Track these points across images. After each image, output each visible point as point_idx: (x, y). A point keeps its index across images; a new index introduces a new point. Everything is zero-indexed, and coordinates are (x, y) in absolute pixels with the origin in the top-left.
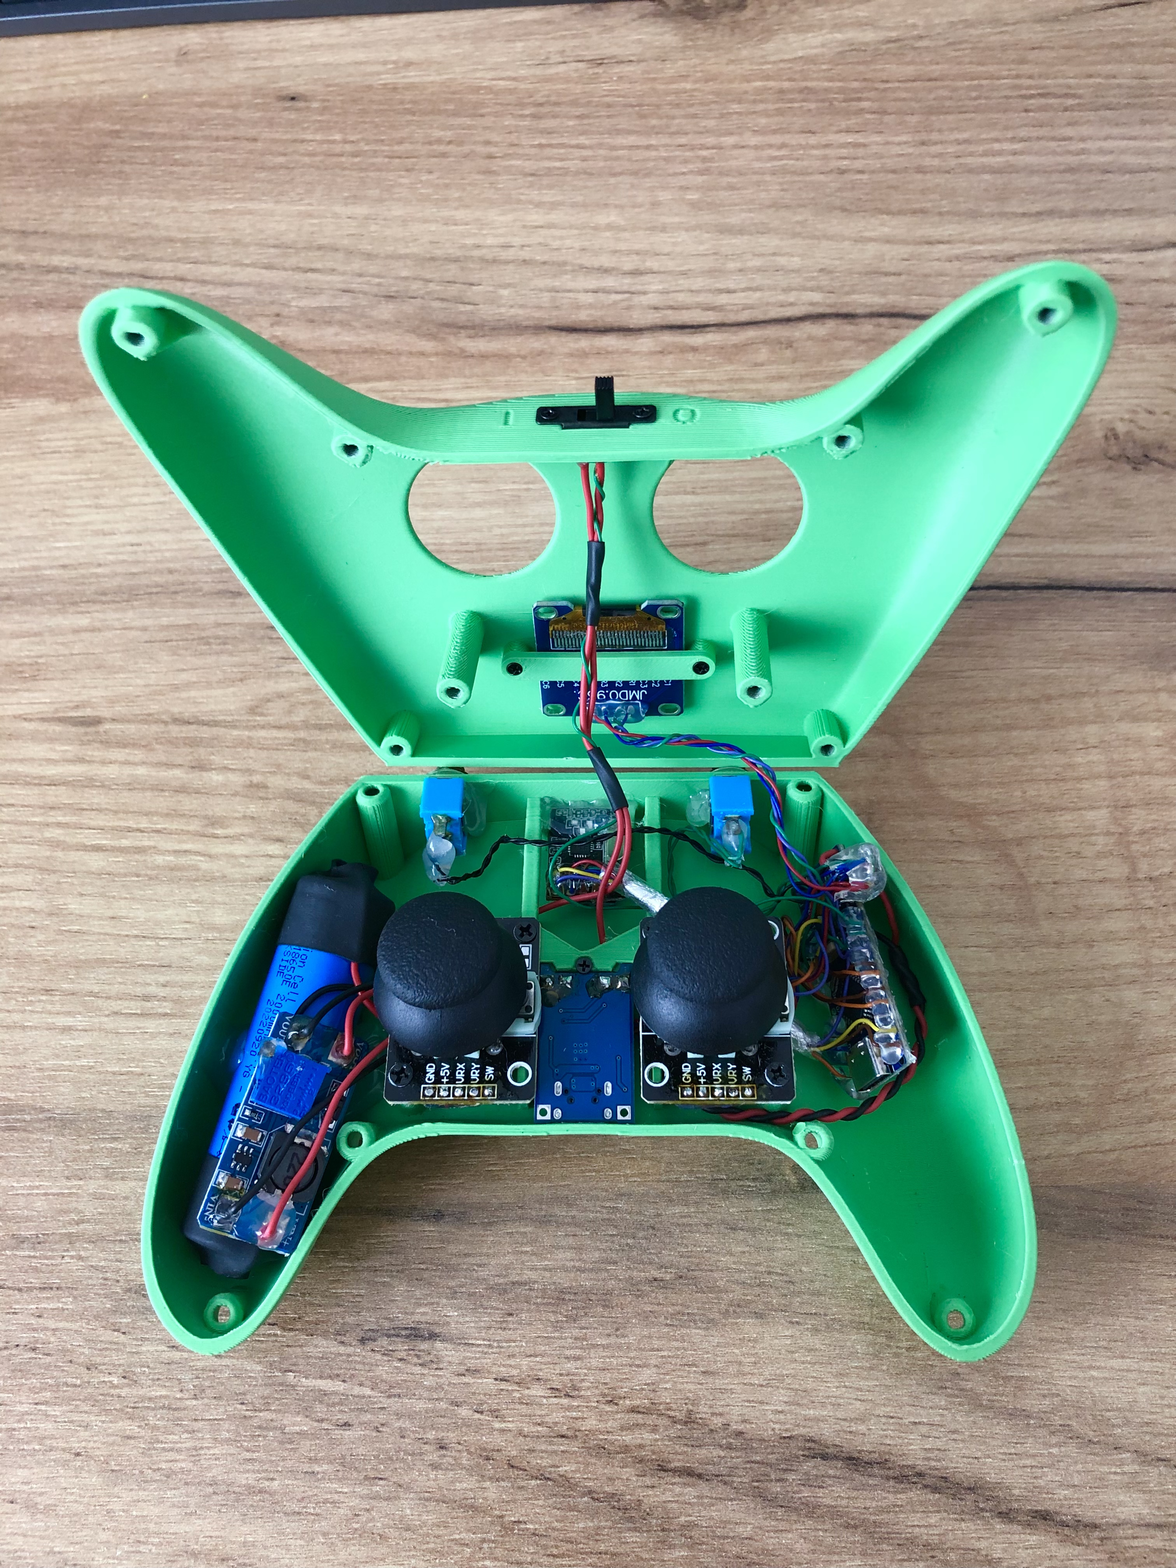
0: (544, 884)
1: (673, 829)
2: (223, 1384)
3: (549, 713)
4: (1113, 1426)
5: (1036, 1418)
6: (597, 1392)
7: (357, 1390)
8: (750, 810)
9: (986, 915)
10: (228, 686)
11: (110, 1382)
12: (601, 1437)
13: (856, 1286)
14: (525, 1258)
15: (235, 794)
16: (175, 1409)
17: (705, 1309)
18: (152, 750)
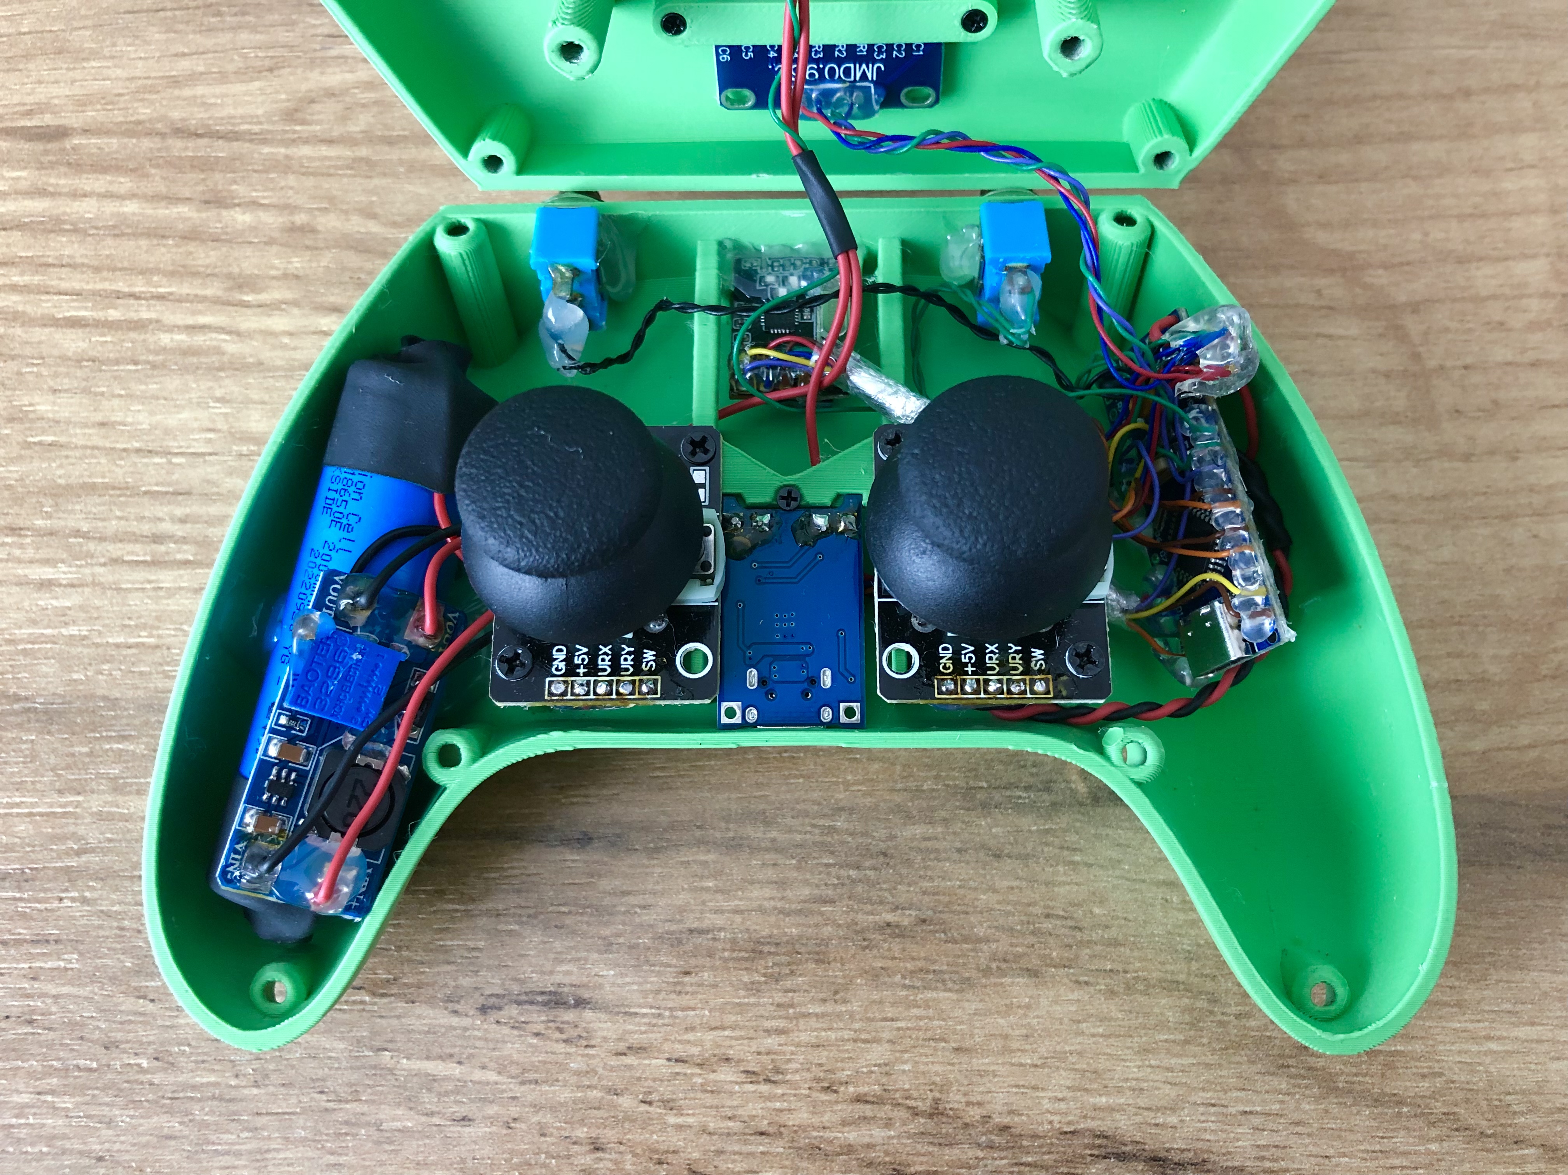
0: (726, 374)
1: (922, 288)
2: (293, 1067)
3: (728, 104)
4: (1515, 1113)
5: (1410, 1104)
6: (808, 1075)
7: (478, 1075)
8: (1045, 255)
9: (1366, 414)
10: (252, 80)
11: (138, 1065)
12: (815, 1134)
13: (1169, 933)
14: (706, 896)
15: (270, 242)
16: (230, 1101)
17: (957, 965)
18: (147, 176)
